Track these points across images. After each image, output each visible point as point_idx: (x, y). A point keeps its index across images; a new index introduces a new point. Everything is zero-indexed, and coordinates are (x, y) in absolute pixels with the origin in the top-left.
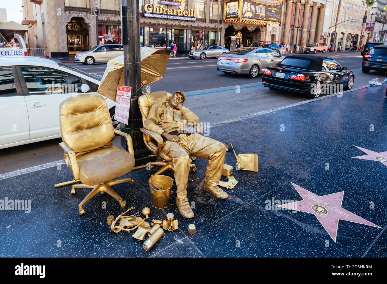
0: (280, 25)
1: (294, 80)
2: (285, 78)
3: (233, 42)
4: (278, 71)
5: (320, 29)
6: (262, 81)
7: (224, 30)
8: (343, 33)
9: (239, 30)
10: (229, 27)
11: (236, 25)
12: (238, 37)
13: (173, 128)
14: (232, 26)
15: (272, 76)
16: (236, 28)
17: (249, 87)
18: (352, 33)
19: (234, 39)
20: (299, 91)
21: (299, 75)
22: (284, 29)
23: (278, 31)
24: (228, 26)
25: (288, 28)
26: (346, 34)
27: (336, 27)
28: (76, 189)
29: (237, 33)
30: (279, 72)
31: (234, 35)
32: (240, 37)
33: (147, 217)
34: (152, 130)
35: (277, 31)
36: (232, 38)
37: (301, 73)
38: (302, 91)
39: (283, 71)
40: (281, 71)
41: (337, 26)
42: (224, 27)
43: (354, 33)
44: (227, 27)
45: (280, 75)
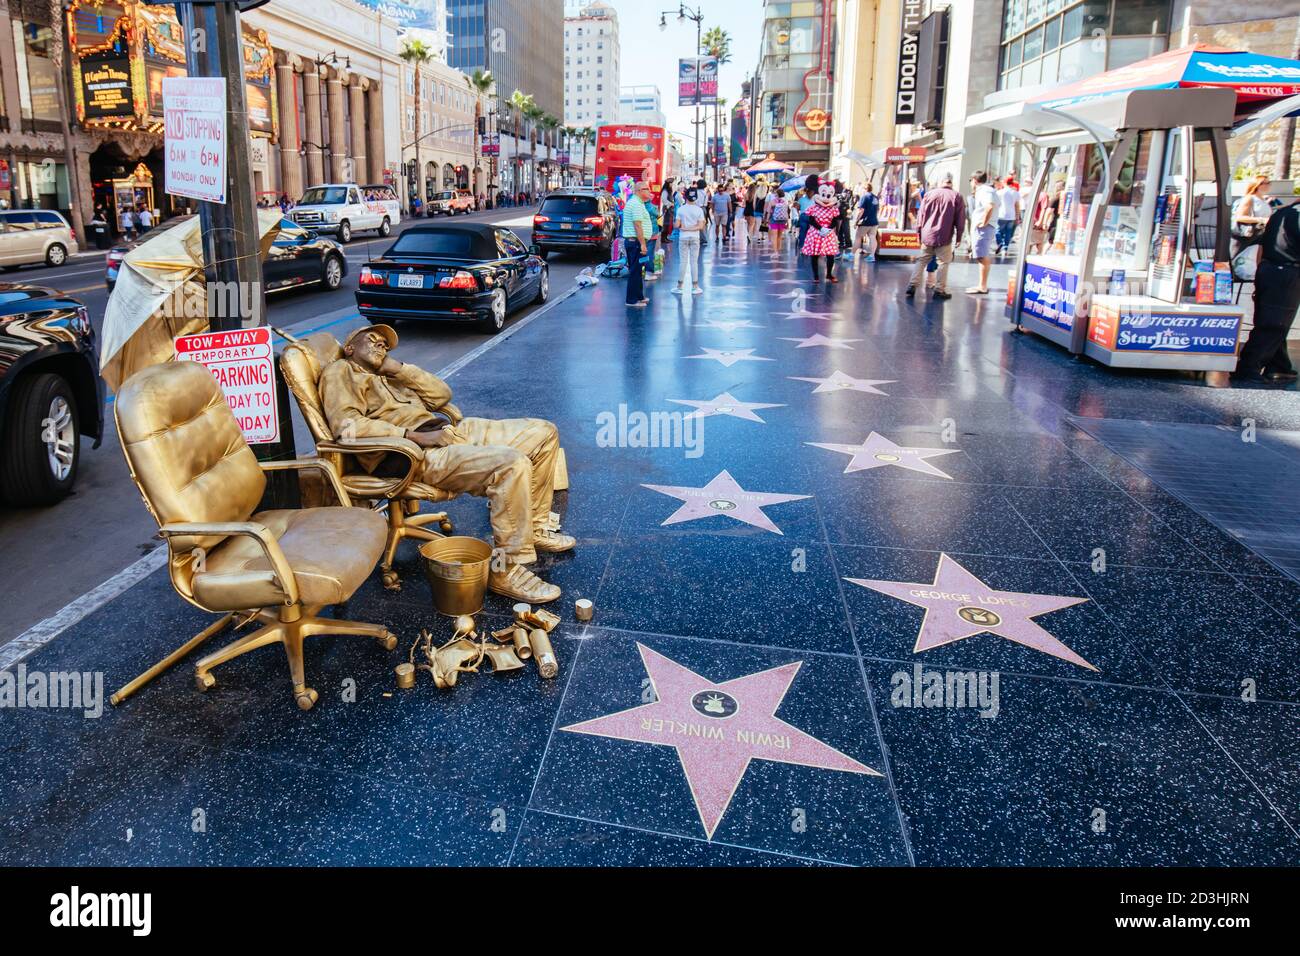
0: (270, 141)
1: (450, 291)
2: (427, 287)
3: (124, 199)
4: (403, 269)
5: (377, 151)
6: (359, 305)
7: (87, 157)
8: (433, 164)
9: (141, 159)
10: (102, 147)
11: (129, 142)
12: (139, 181)
13: (416, 420)
14: (115, 145)
15: (388, 287)
16: (127, 151)
17: (315, 330)
18: (455, 165)
19: (125, 188)
20: (465, 317)
21: (460, 275)
22: (282, 153)
23: (265, 158)
24: (98, 143)
25: (293, 151)
26: (441, 164)
27: (417, 147)
28: (213, 670)
29: (131, 168)
30: (408, 273)
31: (125, 176)
32: (145, 181)
33: (474, 635)
34: (371, 433)
35: (263, 159)
36: (117, 186)
37: (465, 270)
38: (472, 316)
39: (418, 270)
40: (411, 270)
41: (420, 143)
42: (83, 148)
43: (457, 164)
44: (96, 148)
45: (411, 281)
